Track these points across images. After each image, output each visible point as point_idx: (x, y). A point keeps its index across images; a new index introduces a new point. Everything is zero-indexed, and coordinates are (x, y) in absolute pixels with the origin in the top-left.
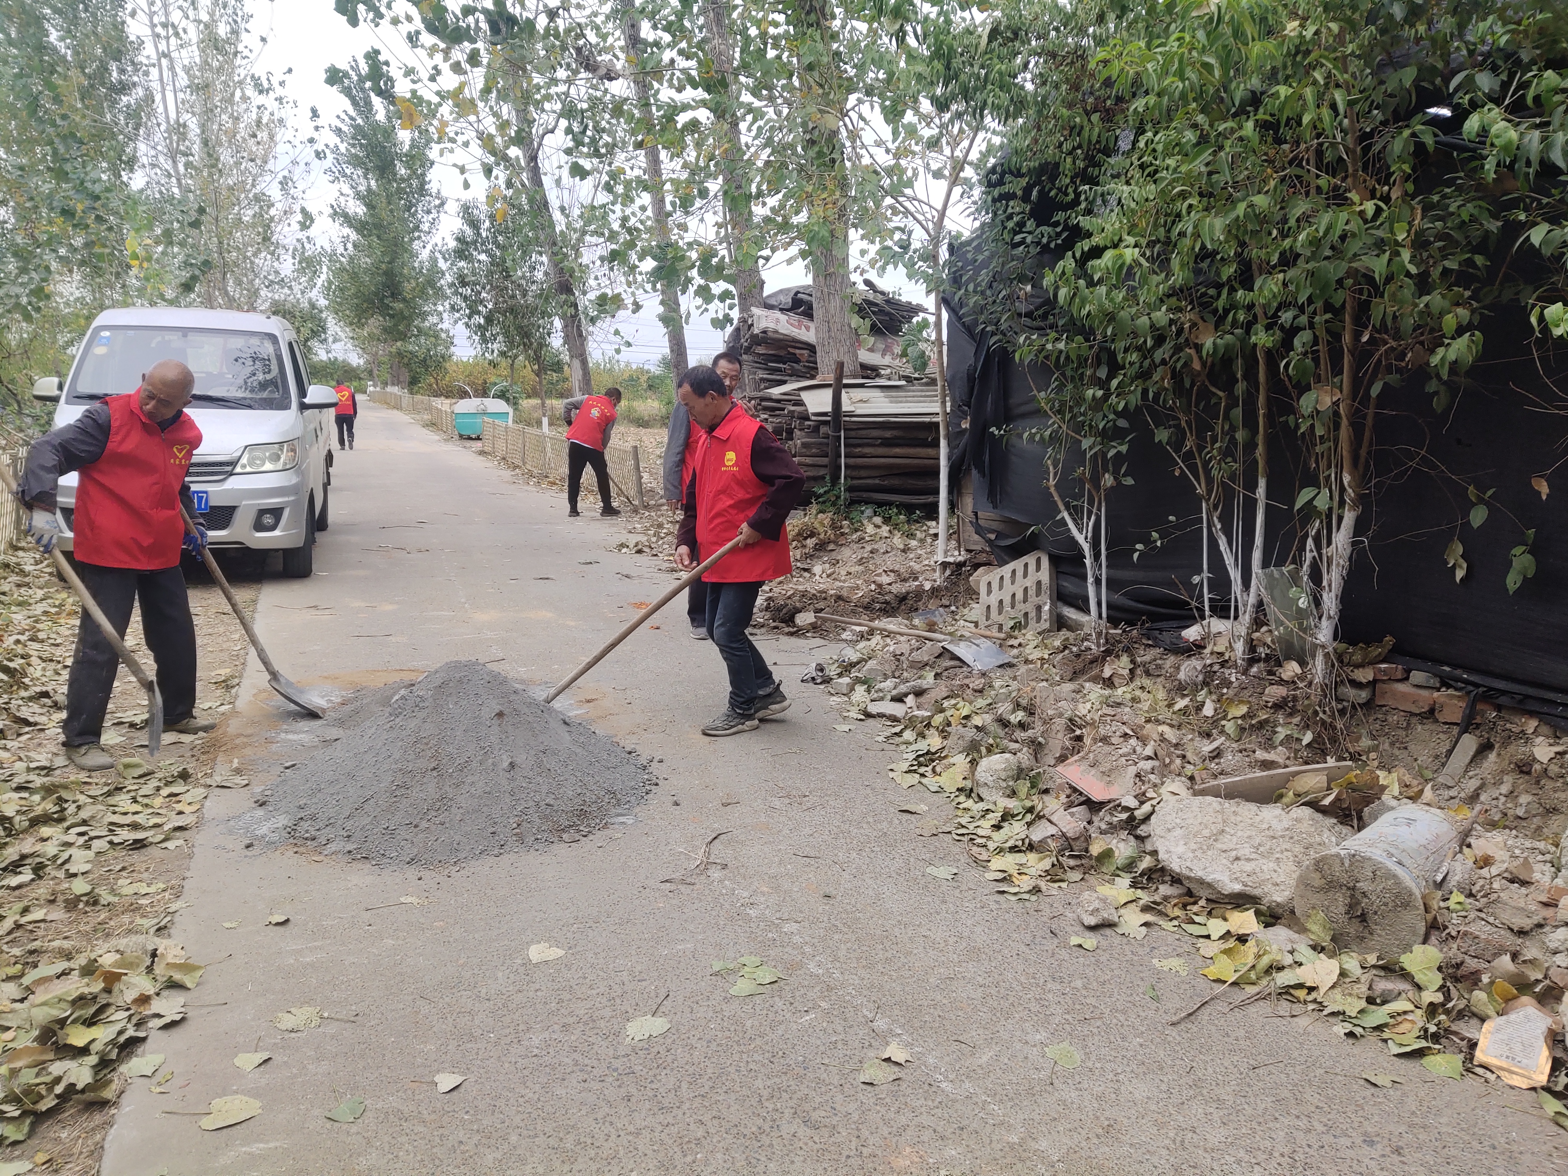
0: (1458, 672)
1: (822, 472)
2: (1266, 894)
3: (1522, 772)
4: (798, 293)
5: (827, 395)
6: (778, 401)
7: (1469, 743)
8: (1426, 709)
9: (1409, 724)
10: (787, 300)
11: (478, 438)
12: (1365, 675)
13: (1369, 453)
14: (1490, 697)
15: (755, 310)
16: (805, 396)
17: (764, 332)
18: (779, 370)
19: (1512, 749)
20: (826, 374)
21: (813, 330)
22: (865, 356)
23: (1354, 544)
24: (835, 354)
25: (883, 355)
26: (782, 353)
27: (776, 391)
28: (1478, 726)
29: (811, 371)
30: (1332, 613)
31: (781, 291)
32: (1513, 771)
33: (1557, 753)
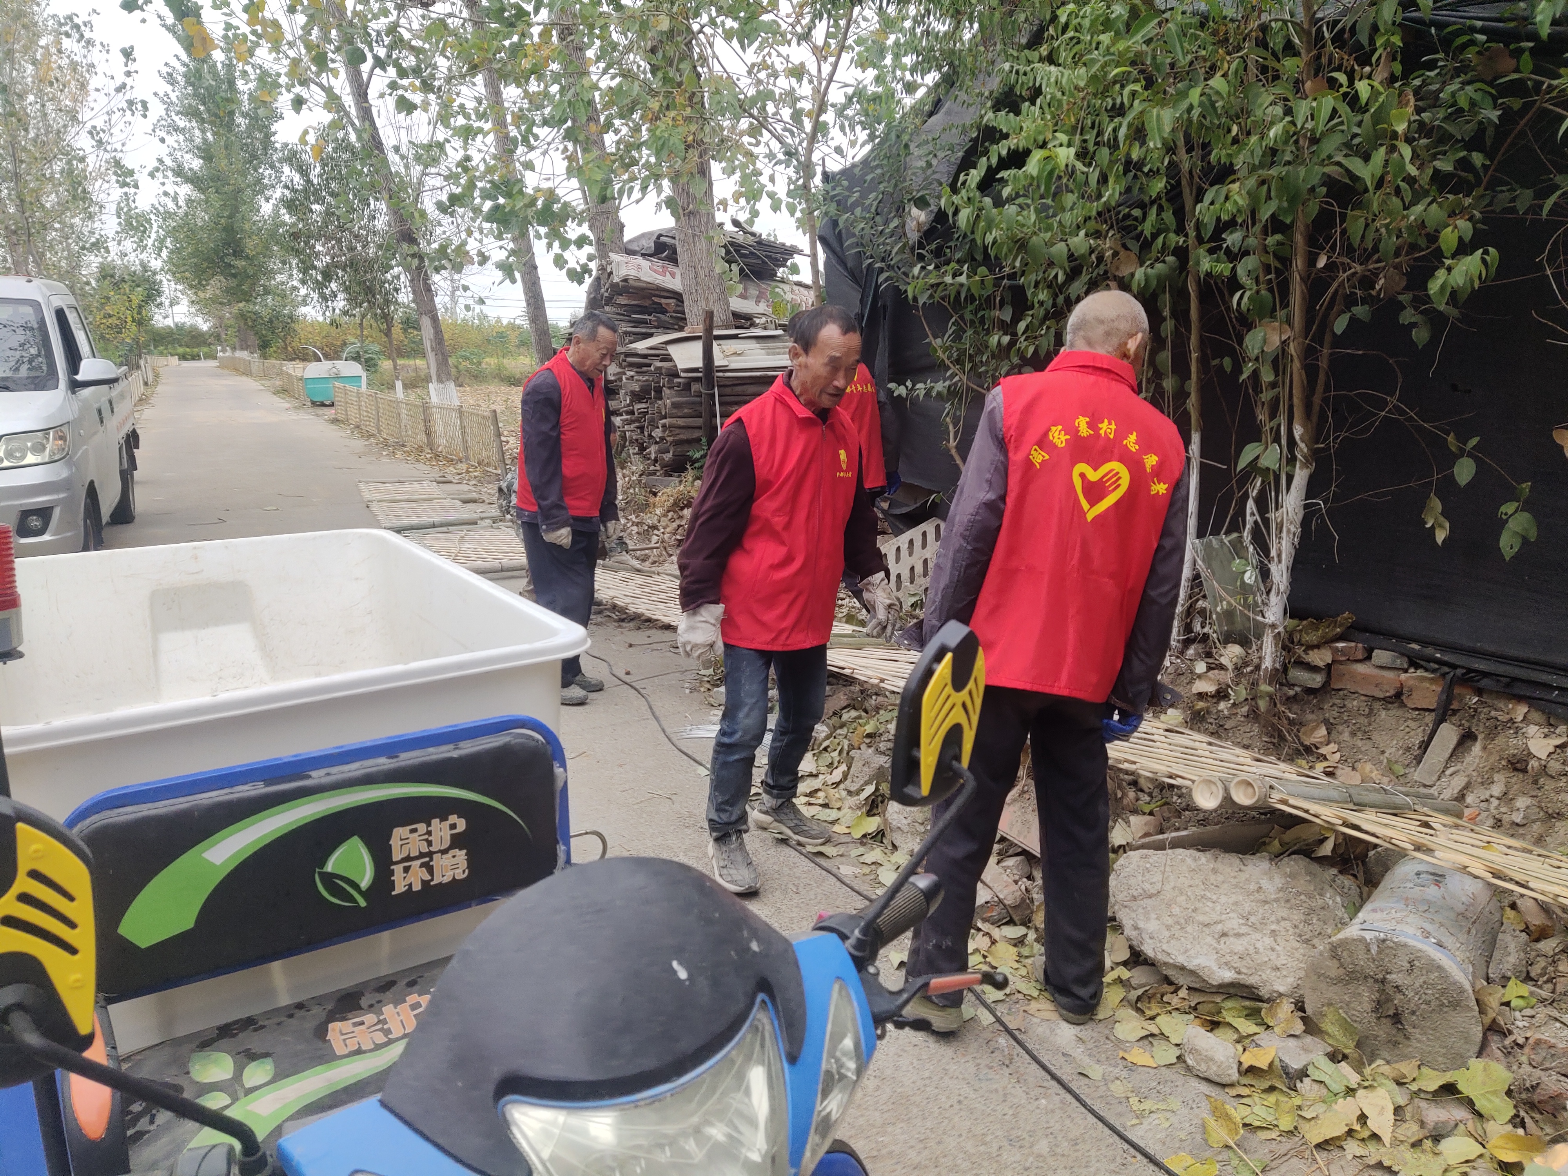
0: (1429, 651)
1: (696, 434)
2: (1264, 982)
3: (1516, 769)
4: (660, 235)
5: (697, 348)
6: (645, 356)
7: (1448, 734)
8: (1392, 692)
9: (1371, 710)
10: (650, 245)
11: (332, 405)
12: (1321, 658)
13: (1325, 400)
14: (1471, 680)
15: (613, 256)
16: (673, 350)
17: (625, 280)
18: (644, 322)
19: (1500, 740)
20: (695, 326)
21: (678, 277)
22: (738, 304)
23: (1306, 507)
24: (703, 304)
25: (757, 302)
26: (647, 303)
27: (641, 346)
28: (1455, 712)
29: (680, 322)
30: (1282, 588)
31: (643, 235)
32: (1504, 768)
33: (1557, 747)
